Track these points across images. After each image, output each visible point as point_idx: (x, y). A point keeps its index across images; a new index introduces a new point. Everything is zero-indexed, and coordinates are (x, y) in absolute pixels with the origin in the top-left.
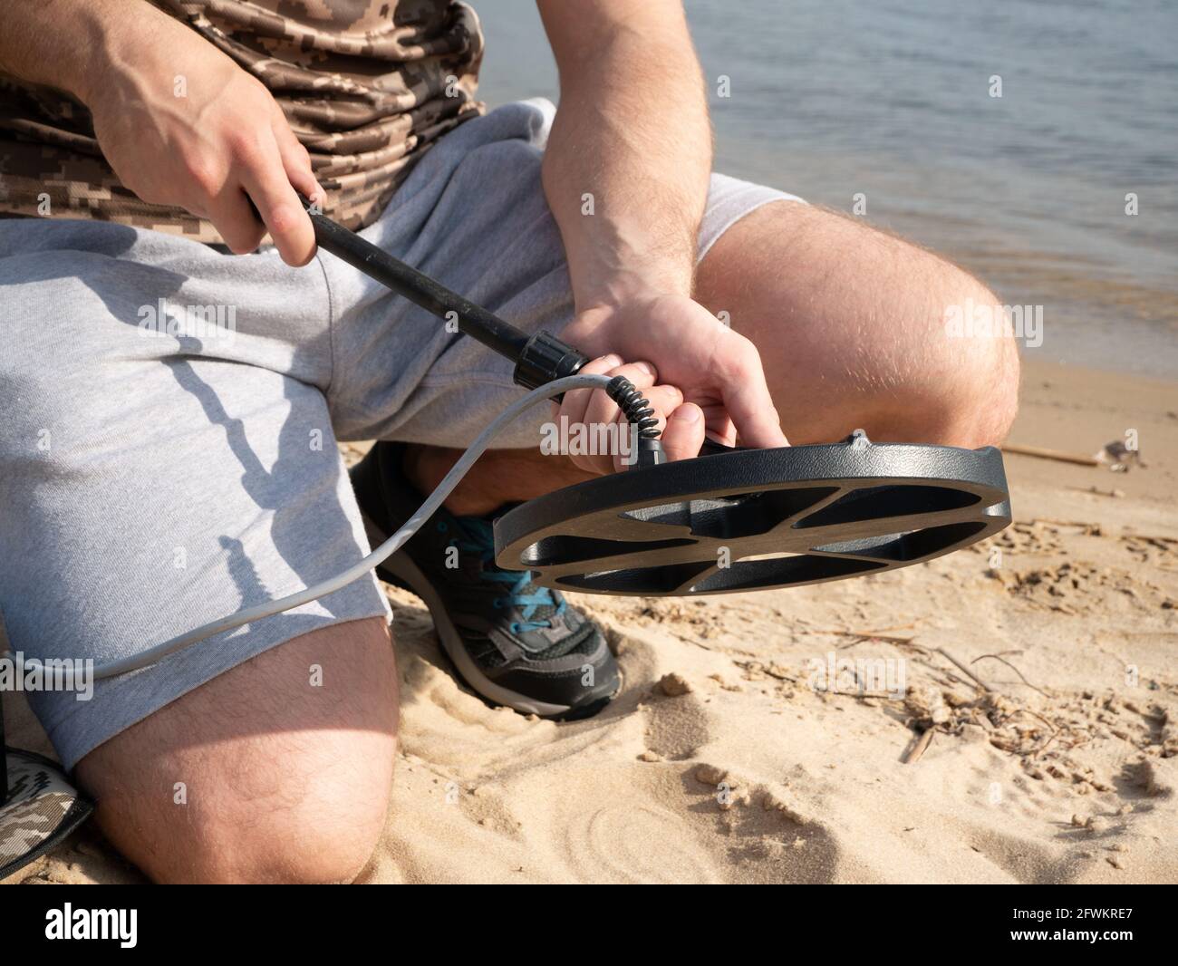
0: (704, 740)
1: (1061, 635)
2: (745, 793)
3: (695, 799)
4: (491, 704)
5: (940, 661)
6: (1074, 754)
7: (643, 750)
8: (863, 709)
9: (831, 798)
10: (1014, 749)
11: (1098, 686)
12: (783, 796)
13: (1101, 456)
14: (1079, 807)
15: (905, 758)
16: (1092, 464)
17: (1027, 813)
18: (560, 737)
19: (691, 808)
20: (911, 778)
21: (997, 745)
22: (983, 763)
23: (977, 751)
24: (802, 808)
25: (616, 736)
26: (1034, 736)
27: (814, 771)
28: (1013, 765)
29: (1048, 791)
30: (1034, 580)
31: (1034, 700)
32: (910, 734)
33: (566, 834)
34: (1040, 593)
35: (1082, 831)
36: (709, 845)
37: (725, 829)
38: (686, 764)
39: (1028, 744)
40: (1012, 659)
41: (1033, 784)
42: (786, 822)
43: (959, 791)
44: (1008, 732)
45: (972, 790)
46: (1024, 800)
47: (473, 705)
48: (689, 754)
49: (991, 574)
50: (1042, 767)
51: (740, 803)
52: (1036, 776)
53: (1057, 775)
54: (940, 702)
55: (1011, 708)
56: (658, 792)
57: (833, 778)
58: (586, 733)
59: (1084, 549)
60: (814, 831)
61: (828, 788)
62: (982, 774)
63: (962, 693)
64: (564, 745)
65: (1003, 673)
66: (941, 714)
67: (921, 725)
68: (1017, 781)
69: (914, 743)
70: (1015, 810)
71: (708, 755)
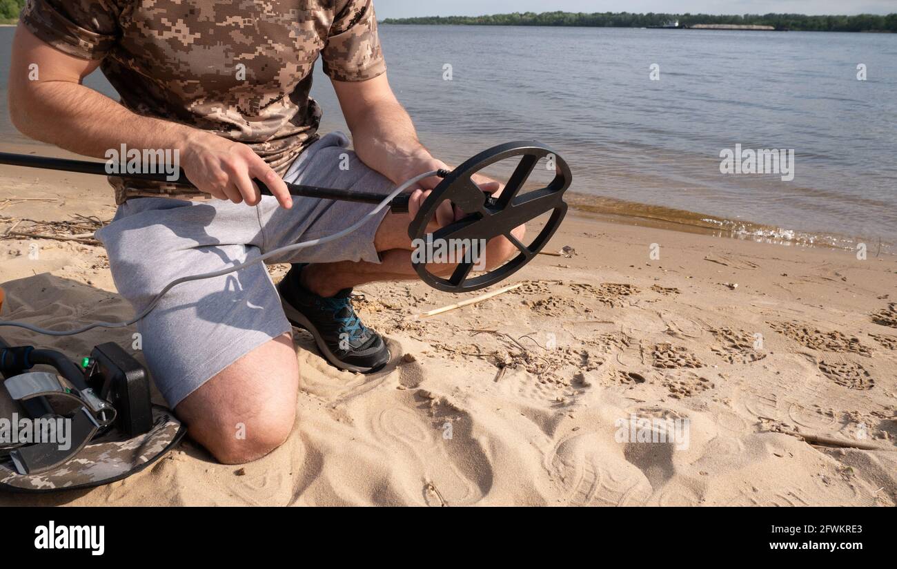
0: (421, 379)
1: (550, 324)
2: (437, 400)
3: (419, 404)
4: (340, 369)
5: (507, 339)
6: (556, 373)
7: (399, 385)
8: (480, 361)
9: (470, 400)
10: (535, 372)
11: (563, 344)
12: (452, 400)
13: (561, 252)
14: (558, 394)
15: (496, 380)
16: (559, 255)
17: (541, 398)
18: (367, 381)
19: (418, 407)
20: (498, 388)
21: (529, 371)
22: (524, 379)
23: (522, 374)
24: (458, 405)
25: (388, 380)
26: (542, 367)
27: (463, 389)
28: (535, 379)
29: (548, 388)
30: (540, 304)
31: (541, 352)
32: (497, 369)
33: (371, 422)
34: (542, 309)
35: (560, 404)
36: (425, 421)
37: (431, 415)
38: (415, 390)
39: (540, 370)
40: (533, 336)
41: (542, 386)
42: (453, 411)
43: (516, 391)
44: (533, 366)
45: (521, 390)
46: (539, 392)
47: (333, 370)
48: (416, 386)
49: (524, 303)
50: (545, 378)
51: (436, 404)
52: (543, 383)
53: (550, 381)
54: (507, 356)
55: (534, 356)
56: (406, 401)
57: (470, 392)
58: (377, 379)
59: (557, 291)
60: (464, 414)
61: (468, 396)
62: (524, 383)
63: (516, 351)
64: (368, 385)
65: (530, 342)
66: (508, 360)
67: (501, 366)
68: (537, 385)
69: (499, 373)
70: (536, 397)
71: (424, 386)
